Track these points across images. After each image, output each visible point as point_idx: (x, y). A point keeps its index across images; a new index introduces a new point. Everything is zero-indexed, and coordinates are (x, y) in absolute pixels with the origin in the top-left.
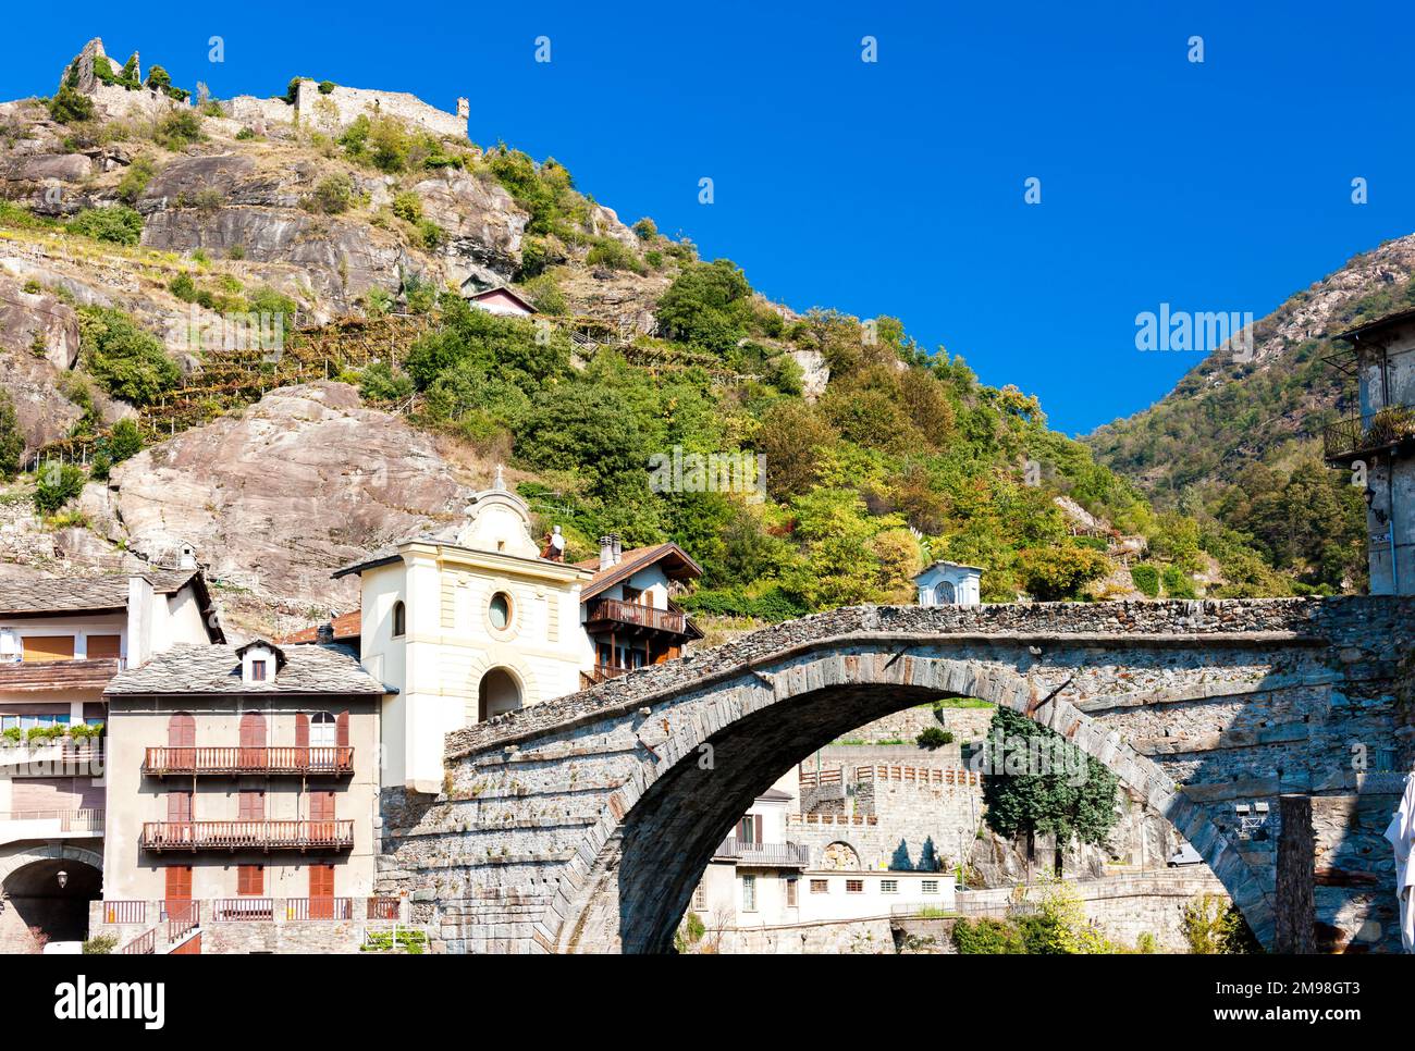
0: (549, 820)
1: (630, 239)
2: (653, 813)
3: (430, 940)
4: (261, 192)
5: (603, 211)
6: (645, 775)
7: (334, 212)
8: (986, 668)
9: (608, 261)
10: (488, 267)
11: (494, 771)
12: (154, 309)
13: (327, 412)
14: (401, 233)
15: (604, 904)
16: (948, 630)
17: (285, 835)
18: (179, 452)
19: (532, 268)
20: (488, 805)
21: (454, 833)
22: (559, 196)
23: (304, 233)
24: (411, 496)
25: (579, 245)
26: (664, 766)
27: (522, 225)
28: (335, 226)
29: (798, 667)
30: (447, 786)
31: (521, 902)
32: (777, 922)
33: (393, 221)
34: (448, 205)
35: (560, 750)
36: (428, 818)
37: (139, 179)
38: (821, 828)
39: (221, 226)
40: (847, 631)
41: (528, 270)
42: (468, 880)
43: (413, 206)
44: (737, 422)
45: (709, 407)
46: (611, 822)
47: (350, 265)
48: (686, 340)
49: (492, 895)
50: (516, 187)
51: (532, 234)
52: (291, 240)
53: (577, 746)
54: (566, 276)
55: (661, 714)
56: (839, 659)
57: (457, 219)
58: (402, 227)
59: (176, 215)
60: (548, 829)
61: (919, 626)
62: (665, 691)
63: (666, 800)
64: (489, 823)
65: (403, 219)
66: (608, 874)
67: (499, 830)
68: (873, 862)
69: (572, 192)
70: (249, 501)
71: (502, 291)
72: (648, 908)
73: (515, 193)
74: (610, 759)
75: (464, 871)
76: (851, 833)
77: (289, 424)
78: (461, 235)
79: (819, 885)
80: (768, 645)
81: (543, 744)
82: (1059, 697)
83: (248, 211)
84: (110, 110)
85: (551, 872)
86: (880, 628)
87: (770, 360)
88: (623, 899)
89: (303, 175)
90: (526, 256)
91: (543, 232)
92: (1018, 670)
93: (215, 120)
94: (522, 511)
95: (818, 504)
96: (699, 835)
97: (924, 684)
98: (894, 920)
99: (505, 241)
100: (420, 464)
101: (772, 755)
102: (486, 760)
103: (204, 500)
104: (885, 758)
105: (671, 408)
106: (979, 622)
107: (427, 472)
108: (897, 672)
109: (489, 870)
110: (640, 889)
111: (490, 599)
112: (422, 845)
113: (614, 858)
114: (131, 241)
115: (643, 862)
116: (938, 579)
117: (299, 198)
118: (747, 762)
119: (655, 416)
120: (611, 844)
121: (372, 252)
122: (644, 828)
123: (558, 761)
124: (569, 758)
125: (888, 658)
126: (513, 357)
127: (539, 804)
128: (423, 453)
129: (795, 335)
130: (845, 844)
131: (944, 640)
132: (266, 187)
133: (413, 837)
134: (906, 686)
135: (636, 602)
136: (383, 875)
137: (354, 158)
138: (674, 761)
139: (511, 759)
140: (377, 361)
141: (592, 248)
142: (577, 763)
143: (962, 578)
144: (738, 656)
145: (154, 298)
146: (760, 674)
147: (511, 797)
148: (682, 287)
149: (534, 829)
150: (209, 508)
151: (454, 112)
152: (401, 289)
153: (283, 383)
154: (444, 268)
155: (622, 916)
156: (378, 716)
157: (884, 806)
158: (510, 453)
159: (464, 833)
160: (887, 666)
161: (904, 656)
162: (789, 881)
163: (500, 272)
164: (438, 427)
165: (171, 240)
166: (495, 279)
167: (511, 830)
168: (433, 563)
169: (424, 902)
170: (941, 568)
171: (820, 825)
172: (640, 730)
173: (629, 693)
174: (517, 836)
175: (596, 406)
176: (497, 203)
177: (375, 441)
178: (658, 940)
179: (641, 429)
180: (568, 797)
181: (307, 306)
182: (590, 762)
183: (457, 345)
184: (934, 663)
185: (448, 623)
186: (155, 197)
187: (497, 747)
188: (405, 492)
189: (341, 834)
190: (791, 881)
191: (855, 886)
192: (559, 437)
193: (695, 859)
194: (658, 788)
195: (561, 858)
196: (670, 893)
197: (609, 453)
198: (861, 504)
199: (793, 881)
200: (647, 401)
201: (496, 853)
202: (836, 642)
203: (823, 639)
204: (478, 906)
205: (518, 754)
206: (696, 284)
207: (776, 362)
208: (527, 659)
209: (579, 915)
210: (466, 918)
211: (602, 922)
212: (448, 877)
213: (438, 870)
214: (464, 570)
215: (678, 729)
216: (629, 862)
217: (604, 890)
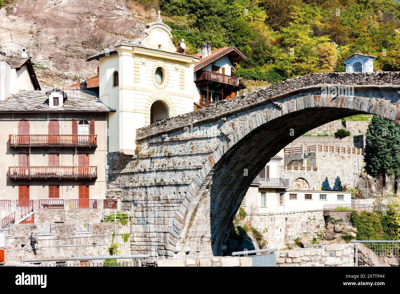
0: (181, 167)
3: (130, 217)
6: (224, 147)
8: (378, 101)
11: (158, 145)
15: (205, 203)
16: (361, 84)
17: (69, 172)
18: (18, 8)
20: (155, 160)
21: (140, 172)
24: (116, 27)
26: (232, 144)
29: (292, 100)
30: (137, 152)
31: (170, 202)
32: (275, 212)
35: (186, 136)
36: (129, 165)
38: (293, 172)
40: (315, 84)
42: (146, 192)
46: (208, 168)
49: (157, 199)
55: (231, 121)
56: (312, 97)
60: (181, 170)
61: (348, 82)
62: (233, 110)
63: (233, 158)
64: (155, 168)
66: (207, 190)
67: (160, 171)
68: (315, 187)
70: (48, 29)
72: (223, 205)
74: (208, 140)
75: (145, 189)
76: (306, 174)
79: (293, 196)
80: (279, 90)
81: (179, 134)
85: (182, 189)
86: (329, 83)
88: (213, 201)
92: (392, 102)
94: (169, 32)
95: (292, 31)
97: (349, 108)
98: (325, 212)
100: (120, 13)
101: (279, 139)
102: (154, 141)
103: (29, 29)
104: (320, 142)
106: (375, 80)
107: (123, 16)
108: (337, 102)
109: (155, 188)
110: (221, 197)
111: (155, 70)
112: (127, 177)
113: (210, 183)
115: (222, 185)
116: (354, 61)
118: (268, 142)
120: (208, 177)
122: (223, 170)
123: (186, 141)
125: (333, 96)
127: (178, 160)
128: (121, 8)
130: (303, 179)
133: (123, 174)
134: (341, 108)
135: (217, 72)
136: (110, 190)
138: (237, 141)
139: (165, 140)
142: (194, 142)
143: (365, 61)
144: (265, 95)
146: (276, 103)
147: (165, 157)
149: (175, 170)
150: (31, 33)
156: (106, 121)
157: (320, 163)
158: (159, 8)
159: (145, 172)
160: (332, 100)
161: (341, 95)
162: (280, 194)
167: (165, 171)
168: (131, 54)
169: (127, 201)
170: (356, 56)
171: (293, 171)
172: (222, 128)
173: (217, 111)
174: (168, 174)
178: (227, 219)
180: (190, 157)
182: (199, 142)
184: (354, 98)
185: (137, 81)
187: (159, 135)
188: (114, 26)
189: (92, 172)
190: (281, 194)
191: (308, 197)
193: (244, 184)
194: (230, 153)
195: (187, 183)
196: (233, 198)
197: (201, 8)
198: (311, 31)
199: (282, 194)
201: (158, 181)
202: (310, 89)
203: (304, 88)
204: (151, 203)
205: (168, 138)
208: (171, 97)
209: (194, 207)
210: (146, 208)
211: (204, 211)
212: (138, 191)
213: (133, 188)
214: (144, 57)
215: (238, 127)
216: (216, 185)
217: (205, 197)
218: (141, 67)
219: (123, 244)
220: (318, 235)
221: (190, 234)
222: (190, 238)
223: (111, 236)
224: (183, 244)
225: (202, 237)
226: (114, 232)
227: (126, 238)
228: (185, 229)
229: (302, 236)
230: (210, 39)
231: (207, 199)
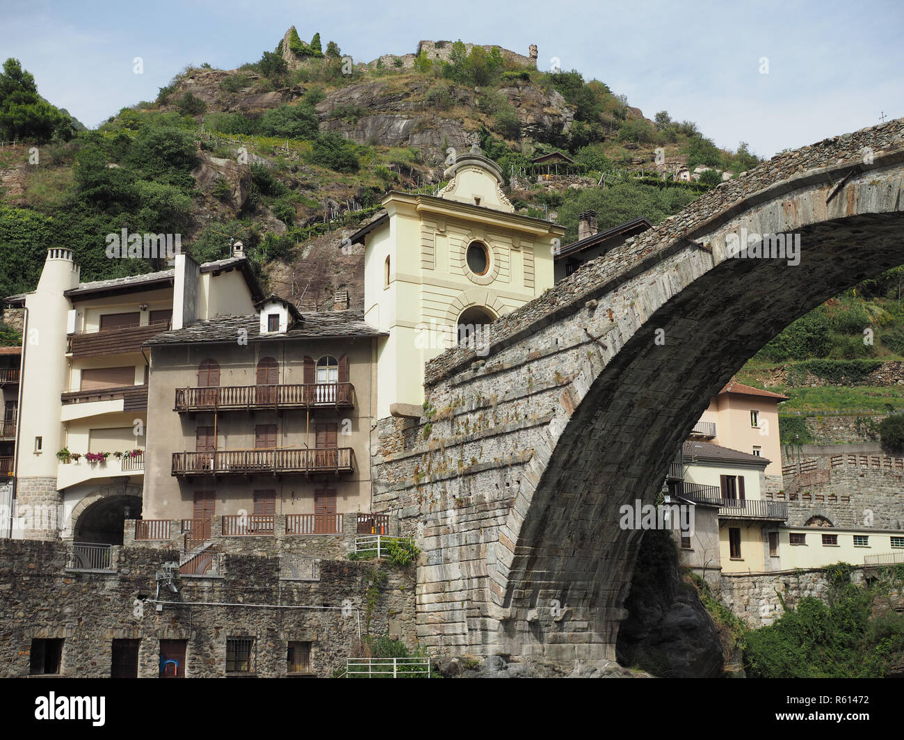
0: (510, 425)
2: (606, 408)
4: (390, 103)
6: (592, 366)
9: (635, 138)
10: (549, 143)
11: (464, 389)
14: (486, 122)
20: (459, 421)
23: (418, 126)
25: (614, 129)
26: (610, 354)
27: (572, 115)
28: (439, 120)
29: (736, 225)
30: (427, 408)
31: (488, 507)
32: (762, 570)
34: (519, 102)
35: (517, 357)
39: (364, 126)
40: (784, 177)
42: (444, 492)
46: (563, 418)
49: (464, 504)
51: (580, 121)
52: (410, 132)
53: (532, 350)
54: (605, 147)
55: (606, 304)
57: (525, 112)
59: (335, 122)
60: (510, 433)
61: (861, 151)
62: (609, 279)
63: (617, 394)
64: (460, 437)
66: (566, 474)
67: (469, 442)
73: (565, 94)
74: (561, 357)
75: (441, 485)
76: (828, 509)
78: (529, 122)
79: (798, 539)
80: (705, 212)
83: (381, 115)
88: (583, 502)
89: (419, 89)
90: (575, 135)
91: (589, 120)
96: (656, 437)
98: (867, 570)
99: (561, 126)
101: (721, 346)
102: (457, 379)
108: (839, 205)
109: (461, 480)
110: (602, 492)
111: (467, 246)
112: (408, 466)
115: (601, 463)
117: (416, 104)
118: (697, 353)
122: (598, 425)
123: (516, 368)
124: (526, 363)
125: (829, 191)
127: (504, 410)
131: (890, 156)
132: (394, 100)
133: (401, 461)
134: (851, 217)
136: (379, 498)
137: (452, 77)
138: (619, 346)
139: (478, 374)
141: (623, 130)
142: (534, 366)
144: (675, 230)
146: (698, 241)
147: (478, 409)
149: (499, 435)
154: (518, 145)
159: (441, 449)
160: (828, 202)
161: (848, 185)
162: (770, 534)
163: (557, 146)
166: (553, 150)
167: (479, 440)
168: (414, 213)
169: (411, 517)
171: (801, 503)
172: (588, 324)
173: (576, 290)
174: (485, 444)
176: (554, 101)
180: (526, 401)
182: (544, 363)
185: (430, 266)
186: (321, 113)
187: (465, 365)
189: (343, 460)
190: (772, 534)
193: (654, 463)
194: (606, 378)
195: (521, 460)
199: (774, 533)
201: (467, 464)
203: (759, 192)
204: (452, 515)
205: (483, 368)
209: (540, 515)
210: (443, 529)
211: (565, 523)
212: (428, 491)
213: (420, 486)
214: (442, 220)
215: (621, 316)
216: (587, 461)
217: (563, 491)
218: (437, 238)
219: (398, 611)
222: (537, 587)
224: (520, 602)
225: (566, 586)
228: (522, 566)
231: (568, 495)
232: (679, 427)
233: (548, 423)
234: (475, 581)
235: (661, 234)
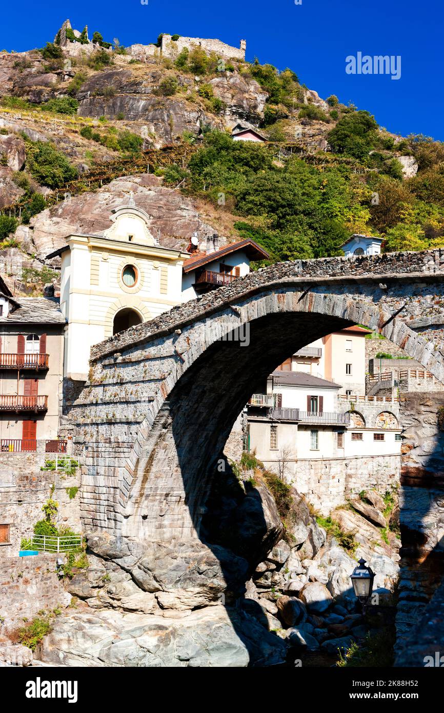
0: (133, 398)
1: (325, 106)
2: (187, 394)
3: (81, 465)
4: (134, 86)
5: (311, 93)
6: (177, 371)
7: (168, 95)
8: (355, 299)
9: (310, 116)
10: (247, 120)
11: (111, 368)
12: (69, 143)
13: (141, 188)
14: (202, 104)
16: (334, 275)
17: (7, 404)
18: (63, 209)
19: (270, 120)
20: (107, 388)
21: (92, 404)
22: (286, 85)
23: (153, 106)
24: (177, 230)
25: (295, 109)
26: (186, 366)
27: (264, 99)
28: (168, 102)
29: (254, 302)
30: (90, 376)
31: (120, 446)
32: (331, 456)
33: (199, 99)
34: (226, 90)
35: (139, 356)
36: (82, 395)
37: (78, 83)
39: (114, 104)
40: (280, 278)
41: (268, 122)
42: (98, 431)
43: (209, 91)
44: (360, 191)
45: (345, 184)
46: (161, 399)
47: (175, 121)
48: (340, 152)
49: (108, 441)
50: (263, 80)
51: (270, 104)
52: (147, 110)
53: (147, 353)
54: (287, 124)
55: (186, 334)
56: (274, 296)
57: (230, 97)
58: (203, 101)
59: (94, 100)
60: (133, 403)
61: (318, 273)
62: (187, 319)
63: (194, 387)
64: (107, 399)
65: (204, 97)
66: (164, 431)
67: (111, 403)
69: (294, 83)
71: (250, 131)
72: (195, 451)
73: (262, 83)
74: (162, 361)
75: (96, 426)
76: (393, 407)
77: (119, 195)
78: (232, 104)
79: (357, 436)
80: (239, 289)
81: (131, 352)
82: (397, 318)
83: (127, 96)
84: (71, 53)
85: (134, 428)
86: (296, 275)
87: (386, 161)
88: (178, 446)
89: (155, 77)
90: (266, 115)
91: (277, 103)
92: (374, 301)
93: (122, 56)
94: (144, 218)
95: (399, 232)
96: (223, 408)
97: (319, 312)
99: (255, 107)
100: (184, 213)
101: (258, 360)
102: (107, 362)
105: (324, 184)
107: (187, 217)
108: (305, 304)
109: (107, 426)
110: (188, 440)
111: (123, 268)
112: (79, 410)
113: (166, 422)
114: (71, 113)
115: (187, 424)
116: (356, 247)
117: (152, 88)
118: (243, 364)
119: (315, 189)
120: (162, 413)
121: (186, 114)
122: (183, 403)
123: (138, 362)
124: (143, 360)
125: (300, 294)
126: (242, 160)
127: (130, 388)
128: (187, 208)
129: (401, 148)
130: (390, 413)
131: (330, 281)
132: (137, 84)
133: (76, 406)
134: (310, 313)
135: (229, 274)
136: (62, 427)
137: (180, 68)
138: (191, 363)
139: (117, 361)
140: (175, 164)
141: (301, 110)
142: (147, 363)
143: (369, 245)
144: (223, 296)
145: (71, 137)
146: (234, 307)
147: (117, 384)
148: (342, 125)
149: (127, 402)
151: (239, 47)
152: (200, 132)
153: (124, 175)
154: (224, 121)
155: (179, 456)
156: (63, 336)
158: (233, 207)
159: (97, 404)
160: (299, 300)
161: (309, 293)
162: (338, 433)
163: (252, 123)
164: (196, 195)
165: (91, 112)
166: (249, 126)
167: (116, 403)
168: (86, 247)
169: (79, 443)
170: (356, 239)
171: (375, 402)
172: (176, 343)
173: (171, 321)
174: (120, 406)
175: (278, 182)
176: (252, 88)
177: (161, 202)
179: (303, 194)
180: (142, 384)
181: (151, 141)
182: (153, 363)
183: (214, 155)
184: (325, 297)
185: (95, 282)
186: (84, 92)
187: (111, 354)
188: (174, 228)
189: (41, 403)
191: (379, 437)
192: (257, 199)
194: (186, 379)
195: (139, 420)
197: (283, 206)
198: (422, 232)
199: (342, 433)
200: (311, 181)
201: (110, 416)
202: (272, 285)
203: (267, 284)
204: (103, 447)
205: (121, 358)
206: (348, 123)
207: (389, 162)
208: (146, 304)
209: (149, 454)
210: (96, 454)
211: (165, 459)
212: (89, 429)
213: (86, 425)
214: (105, 252)
215: (194, 343)
216: (178, 423)
217: (164, 440)
218: (101, 264)
219: (69, 502)
220: (392, 487)
221: (146, 492)
222: (148, 496)
223: (49, 490)
224: (137, 505)
225: (167, 495)
226: (53, 485)
227: (72, 492)
228: (138, 484)
229: (369, 488)
230: (291, 242)
231: (167, 443)
232: (237, 403)
233: (153, 401)
234: (112, 490)
235: (216, 298)
